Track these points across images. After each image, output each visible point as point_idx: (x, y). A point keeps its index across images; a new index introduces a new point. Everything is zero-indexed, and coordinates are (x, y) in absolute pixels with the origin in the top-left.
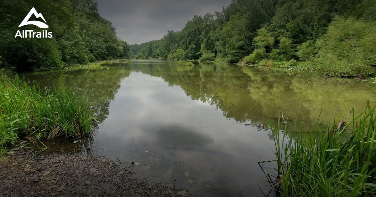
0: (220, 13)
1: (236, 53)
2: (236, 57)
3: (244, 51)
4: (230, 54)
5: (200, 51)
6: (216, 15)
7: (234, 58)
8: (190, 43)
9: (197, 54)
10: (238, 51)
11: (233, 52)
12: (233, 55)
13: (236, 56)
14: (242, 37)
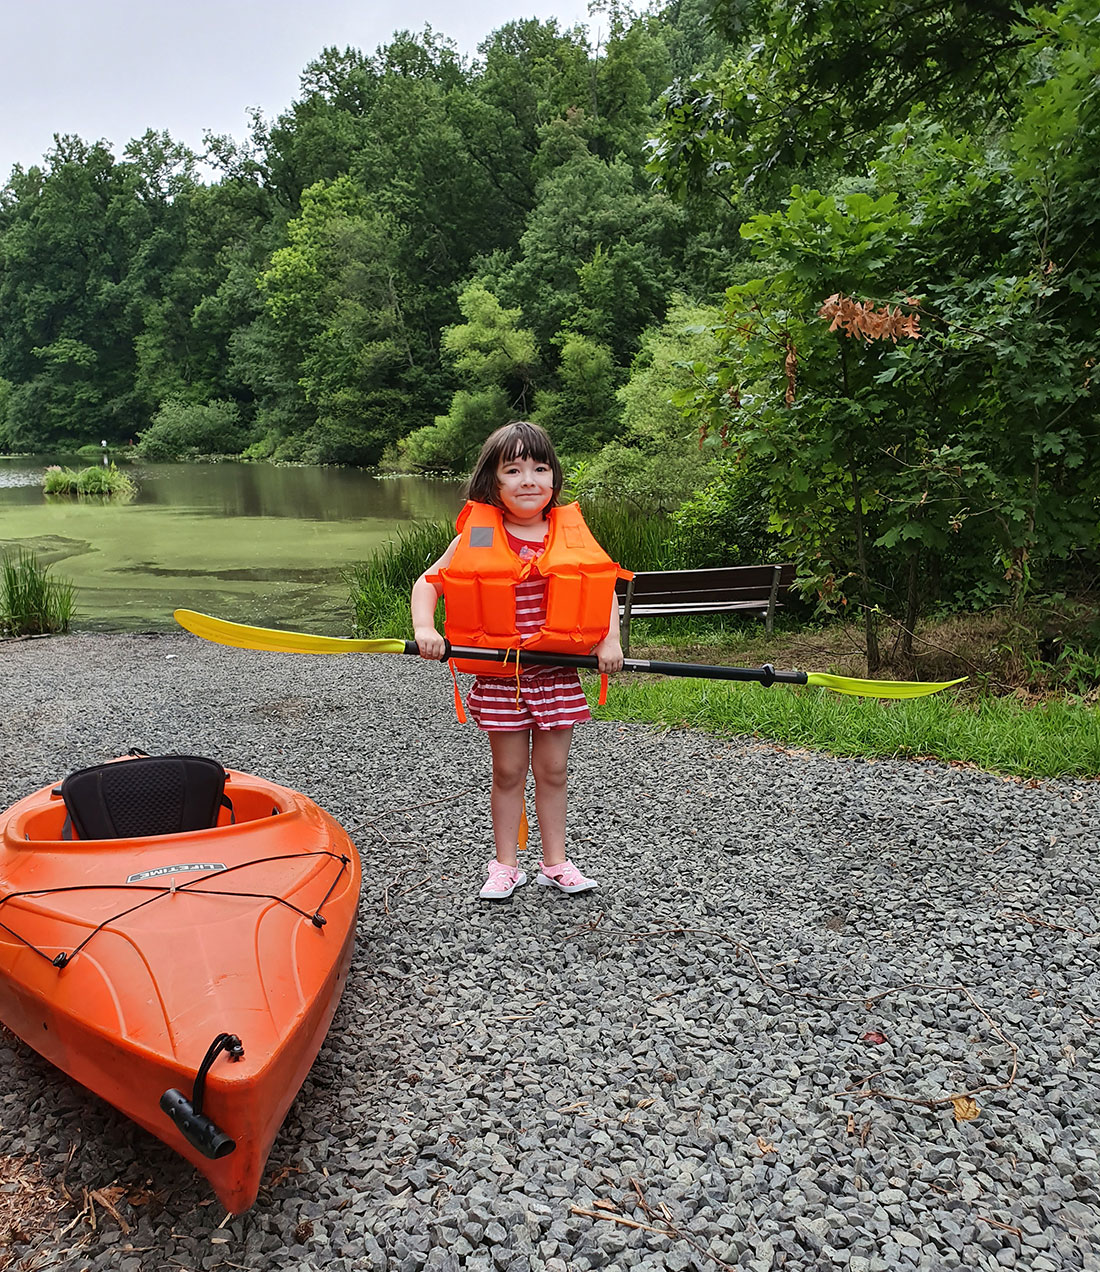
0: (239, 144)
1: (368, 406)
2: (369, 429)
3: (405, 398)
4: (332, 410)
5: (131, 388)
6: (212, 157)
7: (359, 437)
8: (49, 331)
9: (116, 405)
10: (375, 395)
11: (348, 402)
12: (353, 415)
13: (370, 424)
14: (388, 315)
